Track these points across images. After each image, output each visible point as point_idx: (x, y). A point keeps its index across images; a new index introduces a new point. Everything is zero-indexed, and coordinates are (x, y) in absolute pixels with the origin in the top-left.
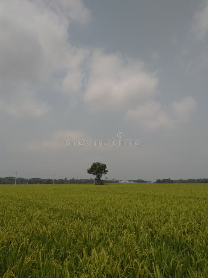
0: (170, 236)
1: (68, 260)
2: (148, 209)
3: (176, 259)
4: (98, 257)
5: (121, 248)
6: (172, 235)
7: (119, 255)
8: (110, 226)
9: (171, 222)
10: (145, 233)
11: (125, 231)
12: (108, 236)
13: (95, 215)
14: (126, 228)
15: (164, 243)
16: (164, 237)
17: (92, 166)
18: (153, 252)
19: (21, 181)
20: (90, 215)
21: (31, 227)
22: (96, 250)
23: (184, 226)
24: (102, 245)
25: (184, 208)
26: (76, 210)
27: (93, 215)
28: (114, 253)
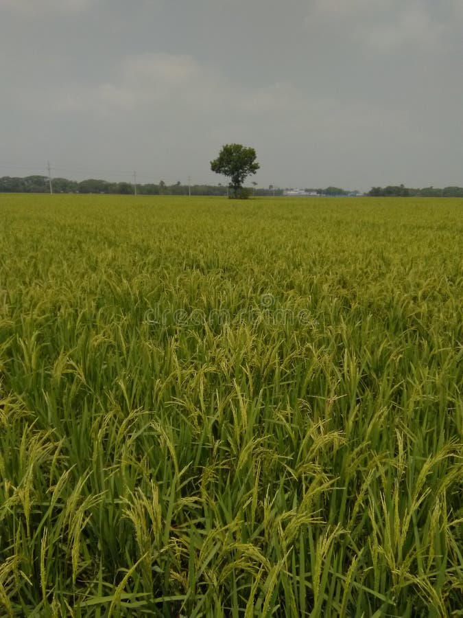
0: (383, 305)
1: (176, 340)
2: (344, 251)
3: (390, 345)
4: (233, 338)
6: (389, 302)
7: (274, 334)
8: (260, 283)
10: (332, 297)
11: (291, 292)
12: (254, 301)
13: (228, 262)
14: (293, 288)
15: (369, 317)
17: (221, 154)
18: (345, 332)
20: (218, 261)
21: (98, 282)
22: (231, 326)
23: (418, 286)
25: (424, 251)
26: (188, 250)
27: (225, 262)
28: (266, 332)
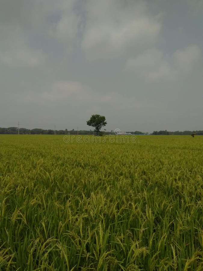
0: (162, 183)
1: (70, 201)
2: (143, 158)
3: (167, 202)
4: (96, 200)
5: (117, 192)
6: (164, 181)
7: (115, 198)
8: (108, 173)
9: (164, 170)
10: (139, 180)
11: (122, 177)
12: (105, 181)
13: (94, 163)
14: (122, 175)
15: (156, 189)
16: (156, 183)
17: (91, 118)
18: (146, 196)
19: (24, 131)
20: (90, 163)
21: (36, 173)
22: (95, 194)
23: (176, 174)
24: (100, 189)
25: (178, 158)
26: (76, 158)
27: (92, 163)
28: (111, 196)
